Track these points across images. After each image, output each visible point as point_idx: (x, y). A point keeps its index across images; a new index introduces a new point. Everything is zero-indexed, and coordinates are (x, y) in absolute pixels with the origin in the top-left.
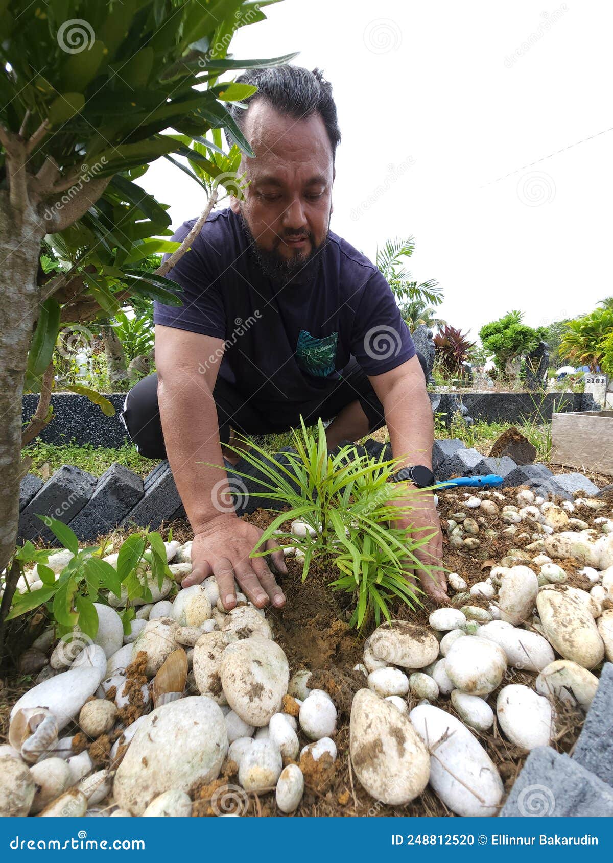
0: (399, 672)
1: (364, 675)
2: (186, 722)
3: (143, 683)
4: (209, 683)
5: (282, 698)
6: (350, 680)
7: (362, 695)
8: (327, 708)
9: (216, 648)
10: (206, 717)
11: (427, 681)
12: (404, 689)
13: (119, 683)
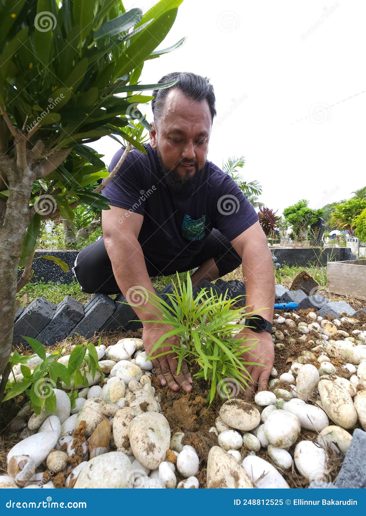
0: (236, 433)
1: (216, 436)
2: (109, 468)
3: (83, 441)
4: (123, 441)
5: (166, 452)
6: (206, 439)
7: (214, 451)
8: (194, 458)
9: (127, 419)
10: (121, 465)
11: (253, 440)
12: (240, 444)
13: (69, 441)
